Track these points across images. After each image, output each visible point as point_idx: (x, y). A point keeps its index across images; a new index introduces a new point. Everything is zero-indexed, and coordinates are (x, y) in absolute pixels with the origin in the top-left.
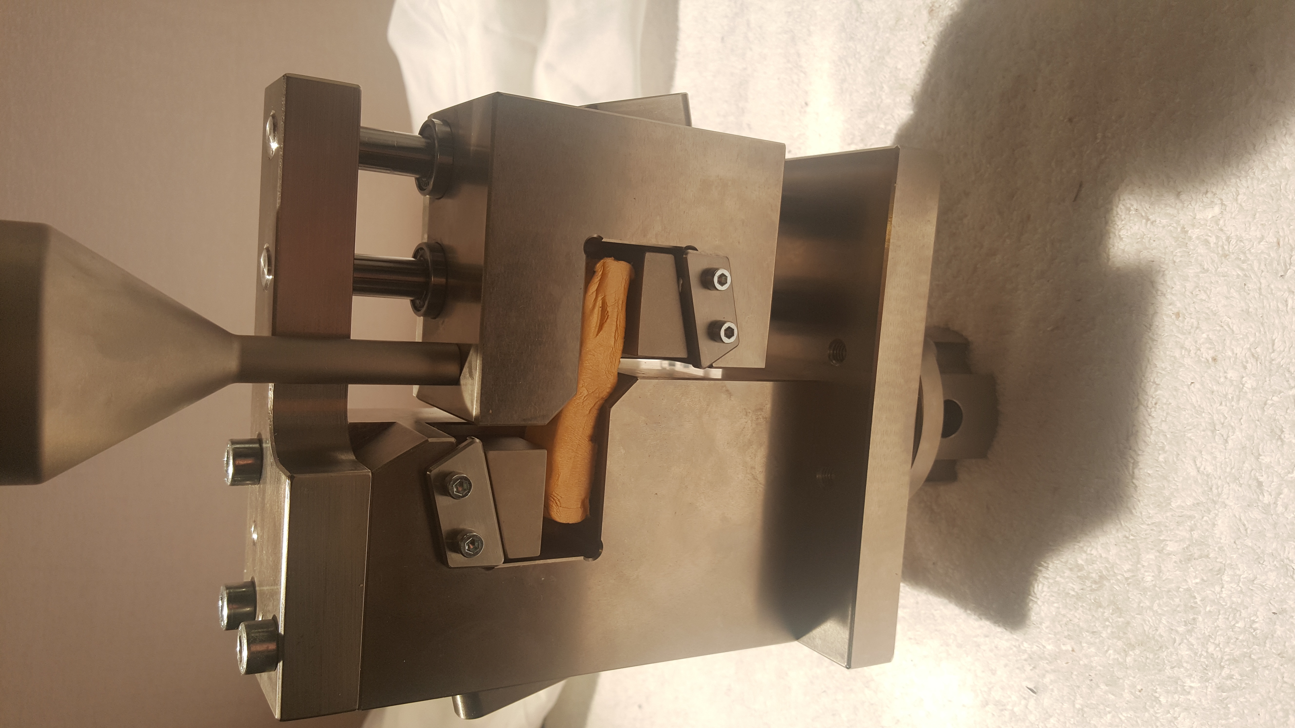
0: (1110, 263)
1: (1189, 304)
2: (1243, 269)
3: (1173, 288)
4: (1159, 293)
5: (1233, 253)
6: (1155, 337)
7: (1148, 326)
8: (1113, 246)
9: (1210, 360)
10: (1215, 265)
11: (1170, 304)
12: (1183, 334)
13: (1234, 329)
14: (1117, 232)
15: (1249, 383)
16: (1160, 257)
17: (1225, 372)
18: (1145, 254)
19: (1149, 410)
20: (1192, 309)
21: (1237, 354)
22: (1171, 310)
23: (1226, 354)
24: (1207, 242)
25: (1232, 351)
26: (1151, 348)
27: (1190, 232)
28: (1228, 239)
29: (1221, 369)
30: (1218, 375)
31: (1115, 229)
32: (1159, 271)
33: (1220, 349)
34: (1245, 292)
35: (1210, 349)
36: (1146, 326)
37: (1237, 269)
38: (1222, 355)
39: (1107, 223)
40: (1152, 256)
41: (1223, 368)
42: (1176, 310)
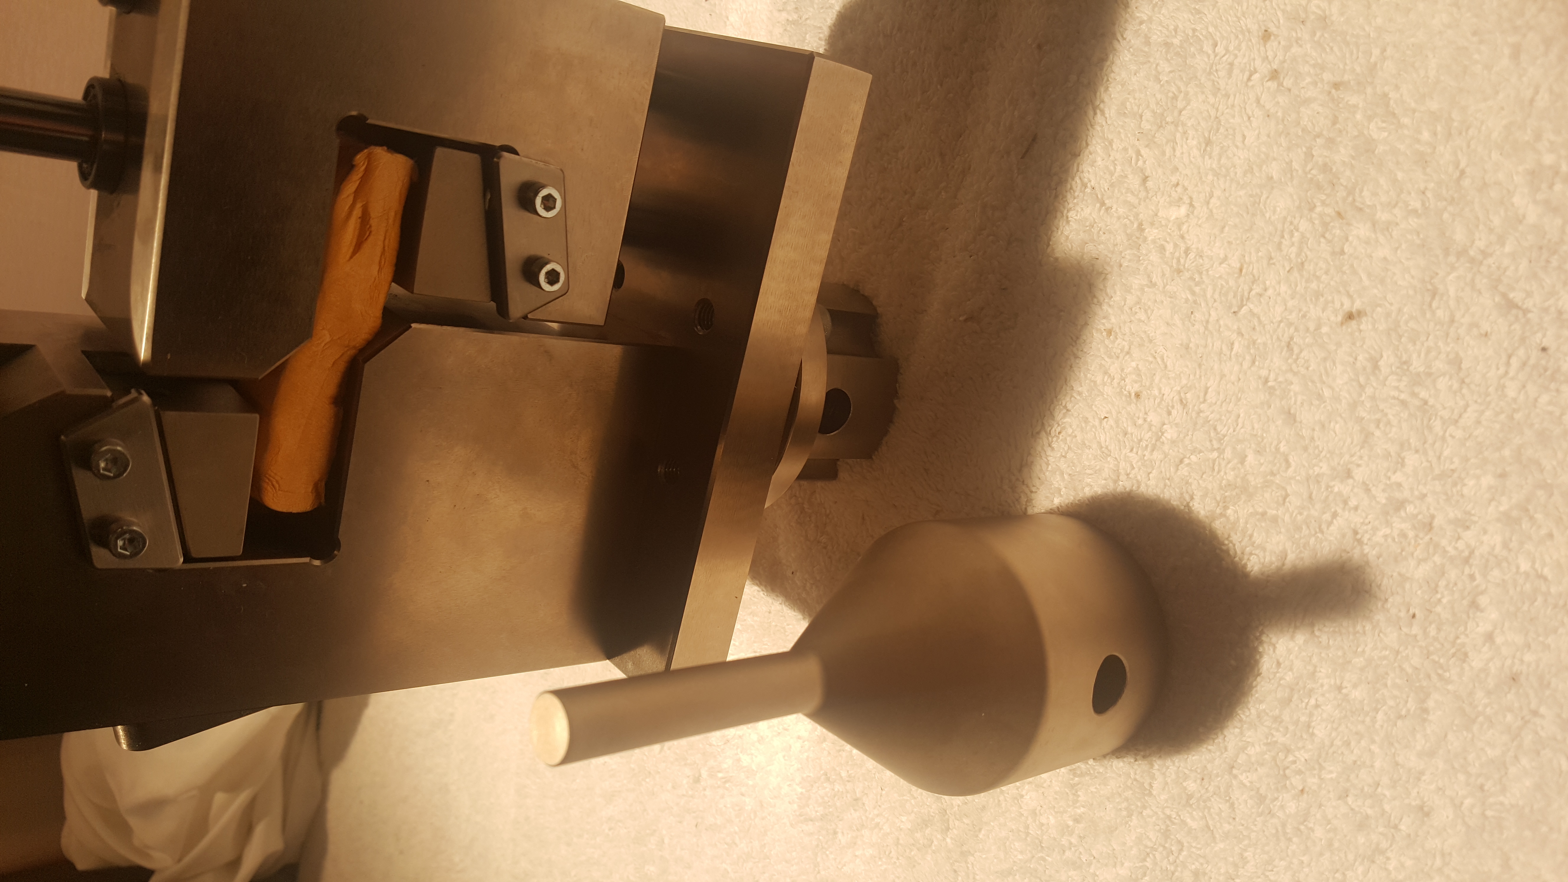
0: (1049, 250)
1: (1125, 322)
2: (1193, 293)
3: (1112, 297)
4: (1095, 300)
5: (1188, 270)
6: (1080, 353)
7: (1074, 338)
8: (1058, 229)
9: (1133, 394)
10: (1165, 280)
11: (1104, 318)
12: (1110, 357)
13: (1168, 364)
14: (1065, 211)
15: (1170, 433)
16: (1106, 255)
17: (1146, 413)
18: (1090, 247)
19: (1050, 439)
20: (1127, 330)
21: (1164, 395)
22: (1104, 324)
23: (1152, 392)
24: (1162, 249)
25: (1160, 389)
26: (1071, 367)
27: (1147, 230)
28: (1187, 251)
29: (1143, 409)
30: (1137, 415)
31: (1064, 207)
32: (1102, 273)
33: (1148, 384)
34: (1190, 322)
35: (1136, 382)
36: (1072, 338)
37: (1188, 292)
38: (1147, 393)
39: (1056, 197)
40: (1097, 252)
41: (1145, 408)
42: (1108, 326)
